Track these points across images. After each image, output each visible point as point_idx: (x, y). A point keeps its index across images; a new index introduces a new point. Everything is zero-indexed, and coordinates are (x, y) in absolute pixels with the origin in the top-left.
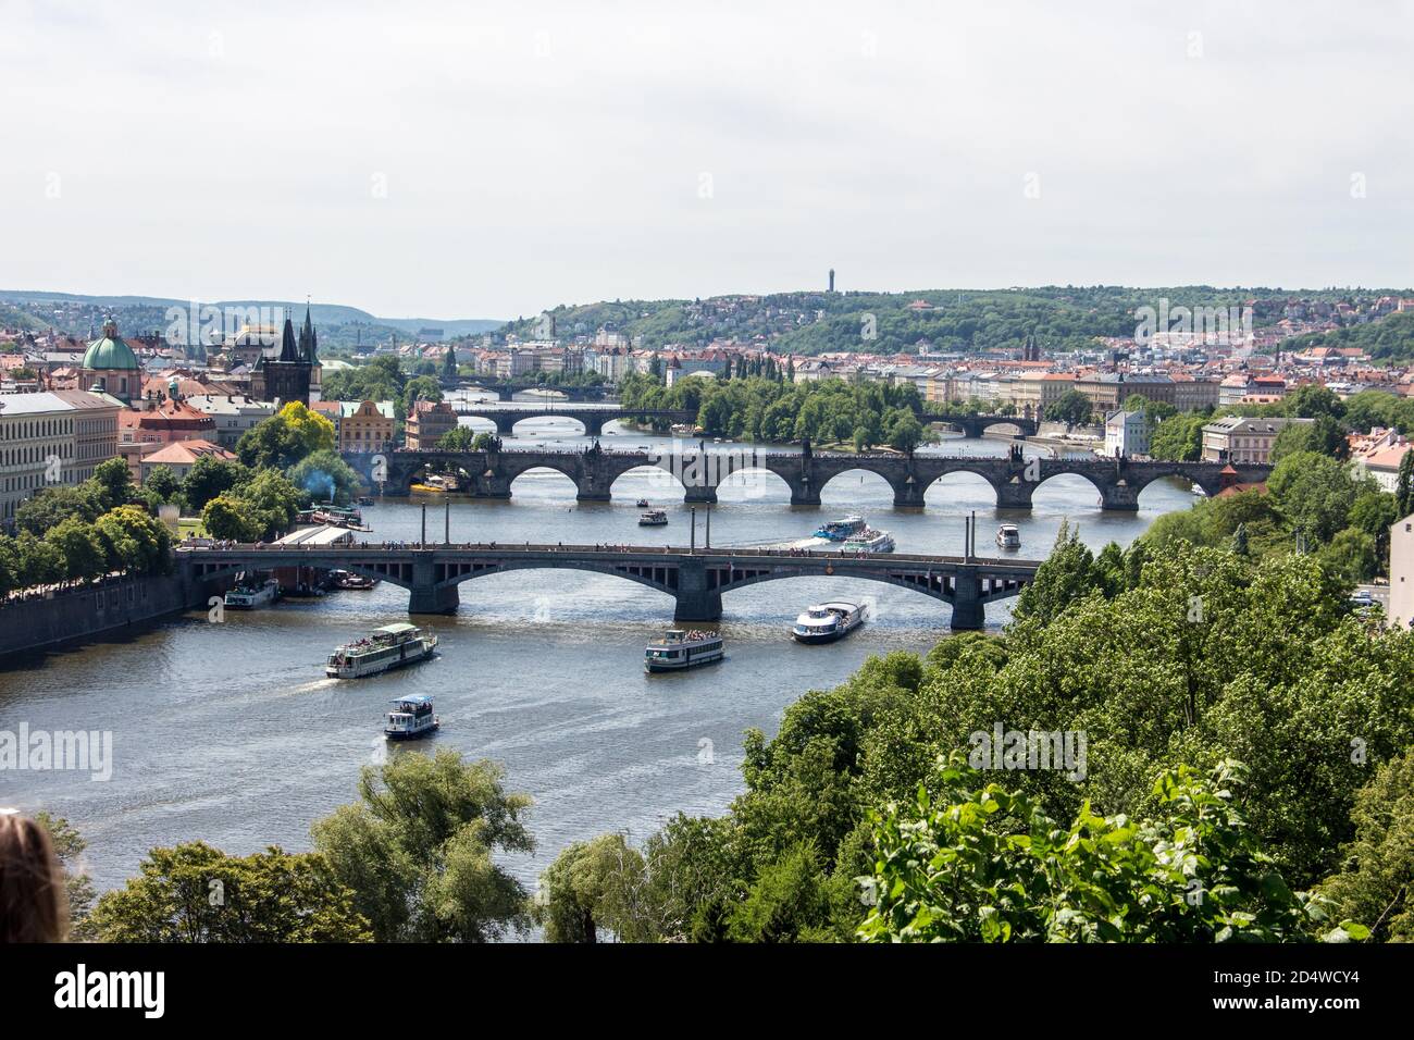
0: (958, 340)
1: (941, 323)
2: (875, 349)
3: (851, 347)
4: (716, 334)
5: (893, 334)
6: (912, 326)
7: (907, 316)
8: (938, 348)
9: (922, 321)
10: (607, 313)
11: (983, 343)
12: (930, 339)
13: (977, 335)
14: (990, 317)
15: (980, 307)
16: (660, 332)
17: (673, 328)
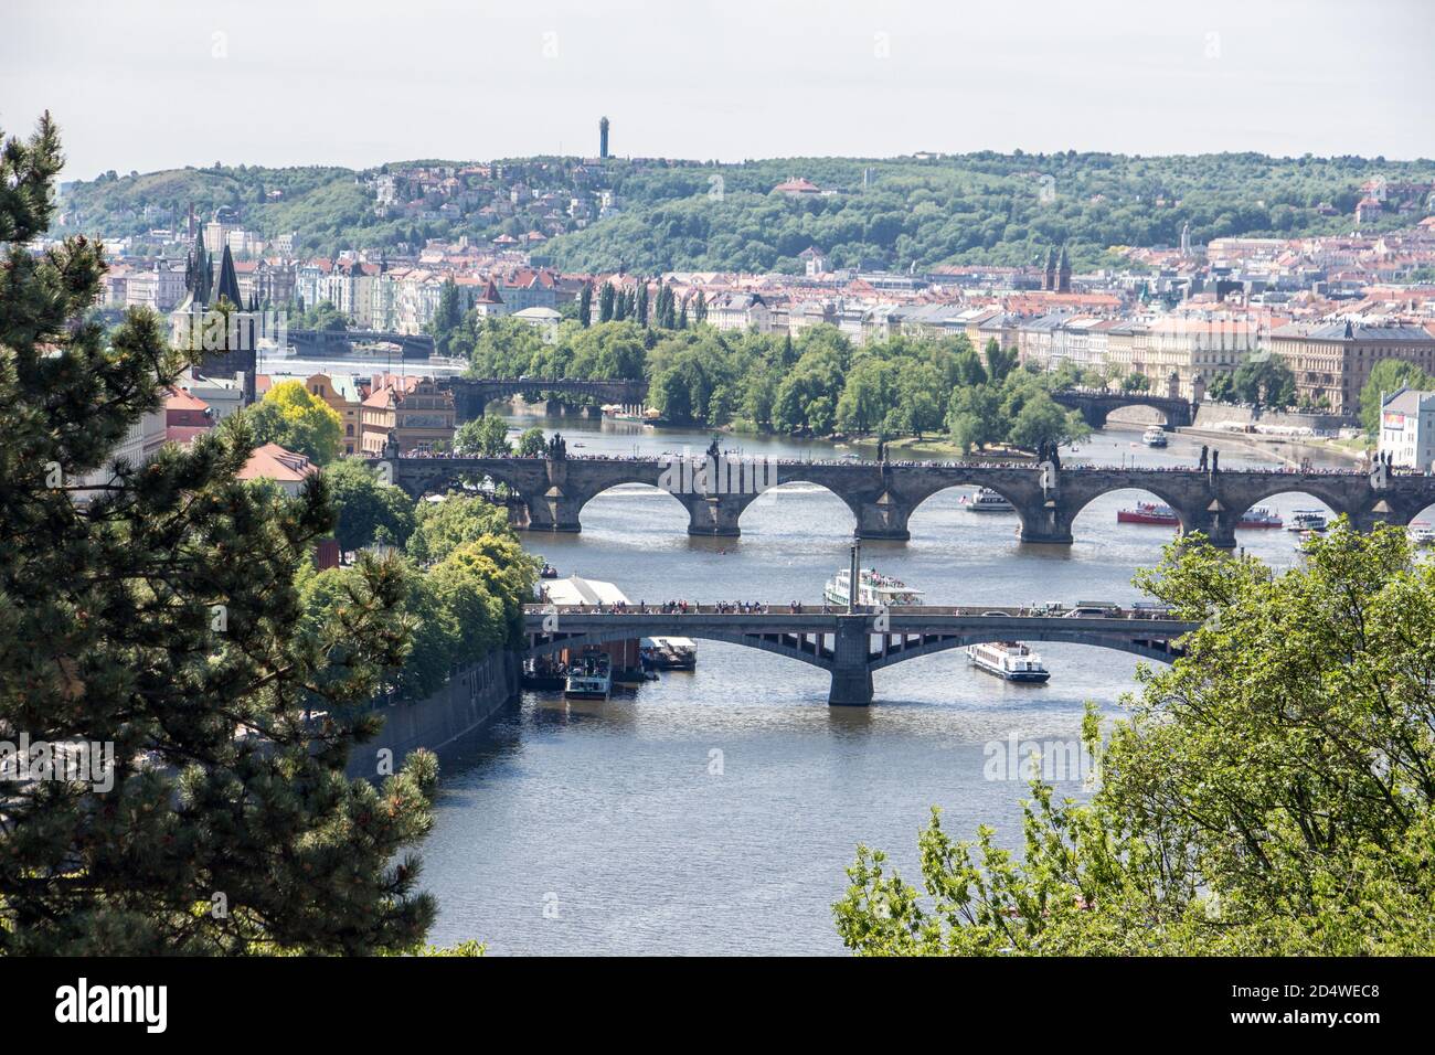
0: (872, 249)
1: (839, 220)
2: (728, 263)
3: (686, 259)
4: (430, 233)
5: (758, 237)
6: (791, 223)
7: (780, 205)
8: (839, 264)
9: (807, 216)
10: (199, 190)
11: (914, 255)
12: (824, 247)
13: (903, 239)
14: (924, 209)
15: (903, 191)
16: (323, 228)
17: (349, 221)
